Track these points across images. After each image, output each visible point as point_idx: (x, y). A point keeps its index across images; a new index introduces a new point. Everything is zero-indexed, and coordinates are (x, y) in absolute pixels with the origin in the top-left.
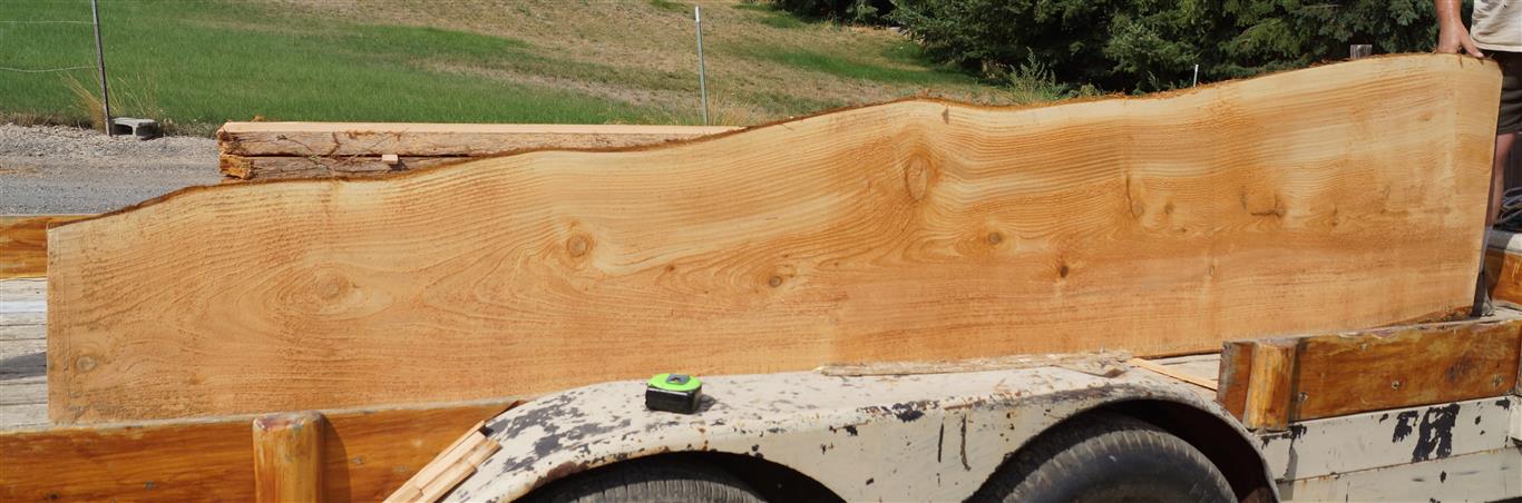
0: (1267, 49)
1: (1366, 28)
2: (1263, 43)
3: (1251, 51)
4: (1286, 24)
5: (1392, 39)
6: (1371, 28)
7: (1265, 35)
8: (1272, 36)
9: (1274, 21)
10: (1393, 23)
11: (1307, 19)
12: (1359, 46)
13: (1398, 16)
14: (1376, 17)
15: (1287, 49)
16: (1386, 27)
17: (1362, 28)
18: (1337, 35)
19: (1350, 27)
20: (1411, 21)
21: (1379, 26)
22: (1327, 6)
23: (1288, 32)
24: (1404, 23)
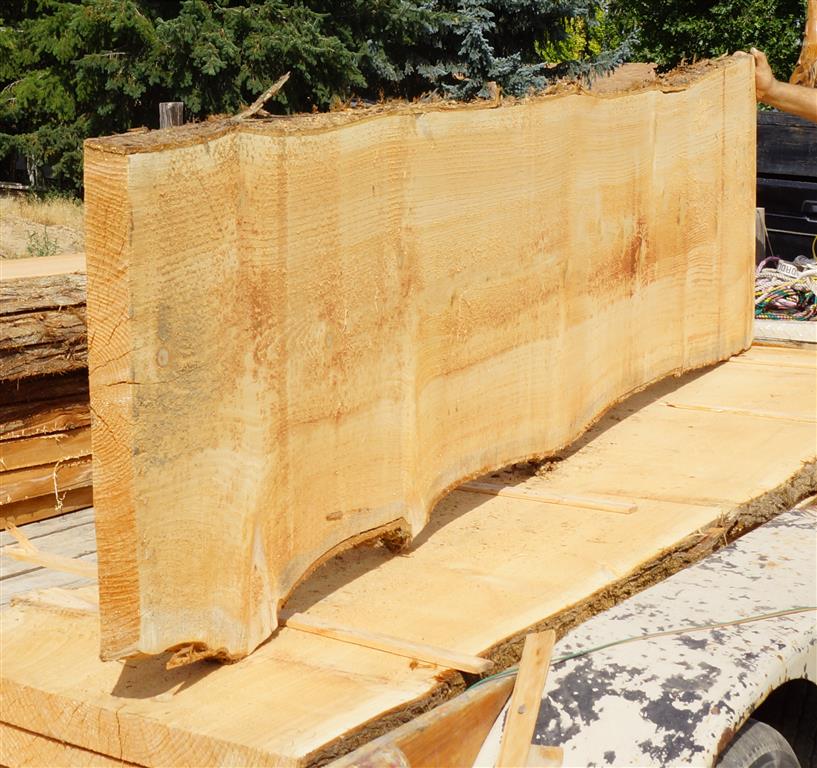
0: (37, 111)
1: (162, 80)
2: (33, 102)
3: (17, 115)
4: (57, 78)
5: (195, 92)
6: (169, 80)
7: (34, 93)
8: (42, 93)
9: (41, 74)
10: (197, 73)
11: (89, 71)
12: (170, 104)
13: (205, 63)
14: (175, 66)
15: (61, 109)
16: (188, 77)
17: (158, 81)
18: (127, 90)
19: (143, 79)
20: (218, 70)
21: (179, 77)
22: (111, 54)
23: (61, 88)
24: (212, 72)
